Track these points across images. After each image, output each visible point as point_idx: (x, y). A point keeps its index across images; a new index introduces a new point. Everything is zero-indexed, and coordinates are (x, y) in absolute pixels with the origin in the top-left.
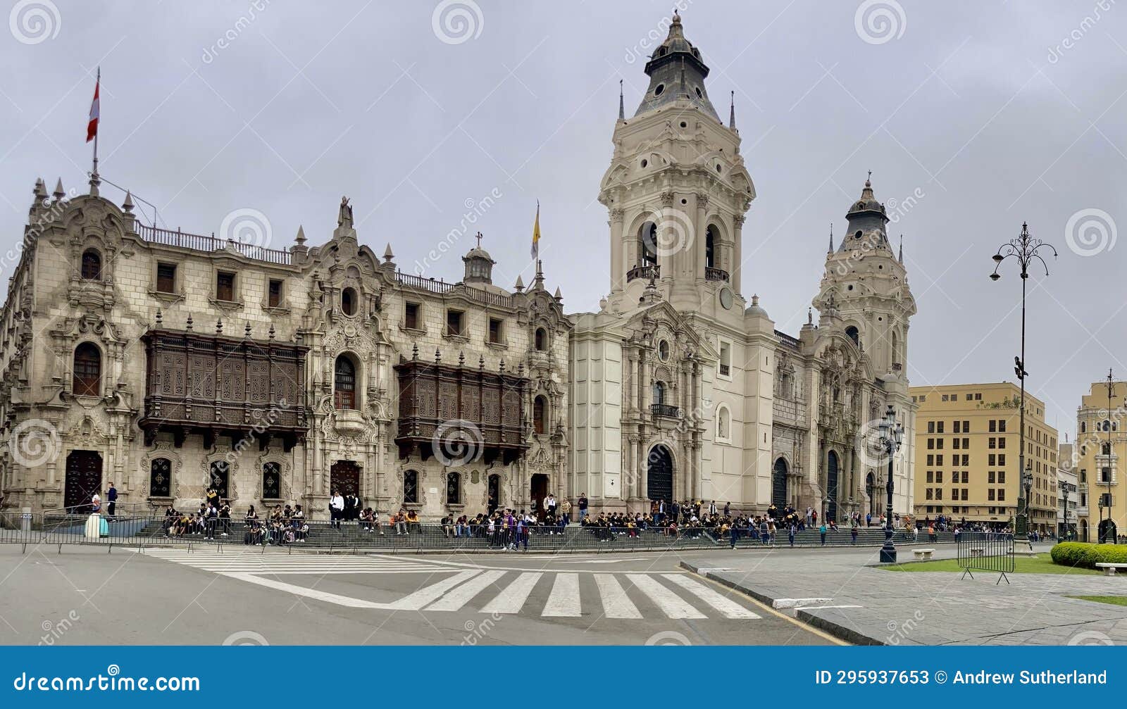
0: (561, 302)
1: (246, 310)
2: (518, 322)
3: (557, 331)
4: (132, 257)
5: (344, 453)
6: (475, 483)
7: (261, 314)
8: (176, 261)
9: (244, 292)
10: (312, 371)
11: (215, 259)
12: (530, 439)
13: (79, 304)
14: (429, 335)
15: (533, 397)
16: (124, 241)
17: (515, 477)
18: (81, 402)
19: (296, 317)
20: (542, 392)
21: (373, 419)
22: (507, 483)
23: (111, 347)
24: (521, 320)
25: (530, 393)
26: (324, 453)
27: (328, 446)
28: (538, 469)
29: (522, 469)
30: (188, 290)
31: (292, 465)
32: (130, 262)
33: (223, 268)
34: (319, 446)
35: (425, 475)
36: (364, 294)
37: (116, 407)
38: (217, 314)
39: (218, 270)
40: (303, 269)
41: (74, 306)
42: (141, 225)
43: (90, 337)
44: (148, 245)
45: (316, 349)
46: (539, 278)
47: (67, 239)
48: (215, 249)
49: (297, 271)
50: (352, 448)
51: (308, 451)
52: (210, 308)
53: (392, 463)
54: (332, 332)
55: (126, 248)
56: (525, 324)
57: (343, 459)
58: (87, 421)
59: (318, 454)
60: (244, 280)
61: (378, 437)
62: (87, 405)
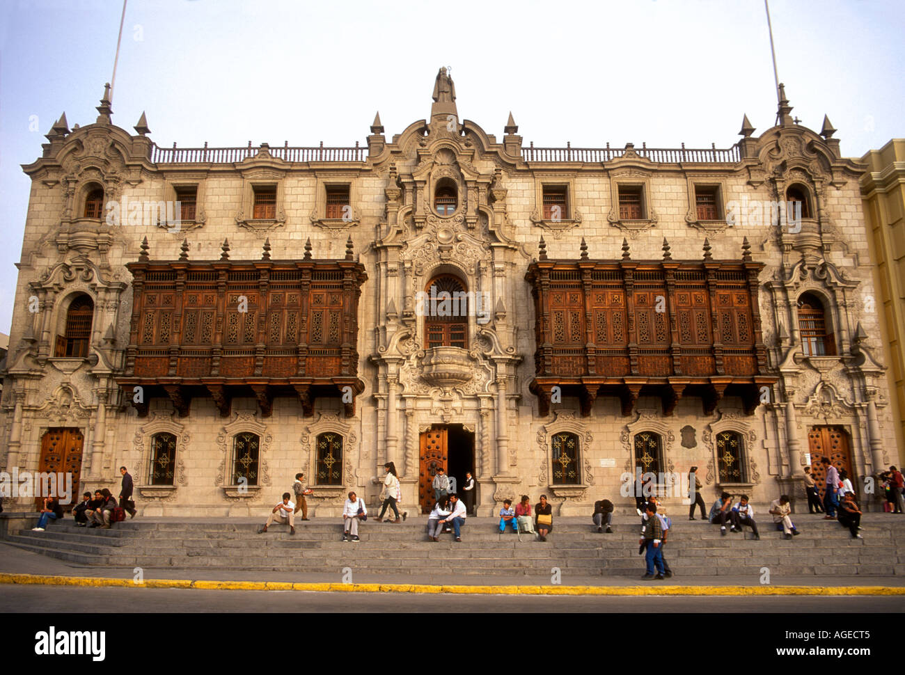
0: (834, 136)
1: (290, 228)
2: (749, 183)
3: (832, 184)
4: (141, 185)
5: (440, 413)
6: (689, 447)
7: (310, 230)
8: (195, 182)
9: (287, 206)
10: (386, 297)
11: (244, 170)
12: (788, 366)
13: (70, 248)
14: (585, 224)
15: (794, 296)
16: (131, 168)
17: (771, 434)
18: (59, 366)
19: (368, 227)
20: (811, 285)
21: (485, 357)
22: (758, 443)
23: (101, 294)
24: (753, 179)
25: (784, 290)
26: (406, 415)
27: (410, 403)
28: (821, 416)
29: (781, 419)
30: (210, 213)
31: (358, 435)
32: (137, 191)
33: (258, 181)
34: (395, 404)
35: (589, 439)
36: (466, 183)
37: (95, 368)
38: (248, 238)
39: (251, 183)
40: (375, 165)
41: (62, 252)
42: (157, 148)
43: (79, 286)
44: (157, 167)
45: (390, 266)
46: (784, 109)
47: (62, 178)
48: (242, 158)
49: (367, 168)
50: (455, 404)
51: (379, 412)
52: (239, 231)
53: (529, 424)
54: (417, 241)
55: (134, 175)
56: (762, 183)
57: (439, 421)
58: (67, 390)
59: (395, 417)
60: (288, 191)
61: (496, 384)
62: (67, 370)
